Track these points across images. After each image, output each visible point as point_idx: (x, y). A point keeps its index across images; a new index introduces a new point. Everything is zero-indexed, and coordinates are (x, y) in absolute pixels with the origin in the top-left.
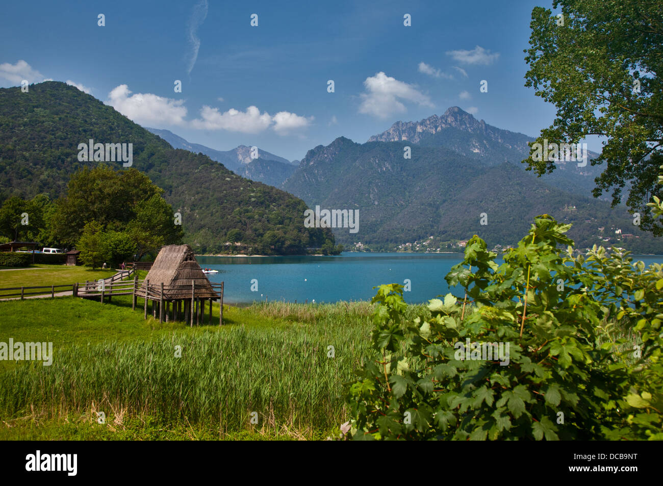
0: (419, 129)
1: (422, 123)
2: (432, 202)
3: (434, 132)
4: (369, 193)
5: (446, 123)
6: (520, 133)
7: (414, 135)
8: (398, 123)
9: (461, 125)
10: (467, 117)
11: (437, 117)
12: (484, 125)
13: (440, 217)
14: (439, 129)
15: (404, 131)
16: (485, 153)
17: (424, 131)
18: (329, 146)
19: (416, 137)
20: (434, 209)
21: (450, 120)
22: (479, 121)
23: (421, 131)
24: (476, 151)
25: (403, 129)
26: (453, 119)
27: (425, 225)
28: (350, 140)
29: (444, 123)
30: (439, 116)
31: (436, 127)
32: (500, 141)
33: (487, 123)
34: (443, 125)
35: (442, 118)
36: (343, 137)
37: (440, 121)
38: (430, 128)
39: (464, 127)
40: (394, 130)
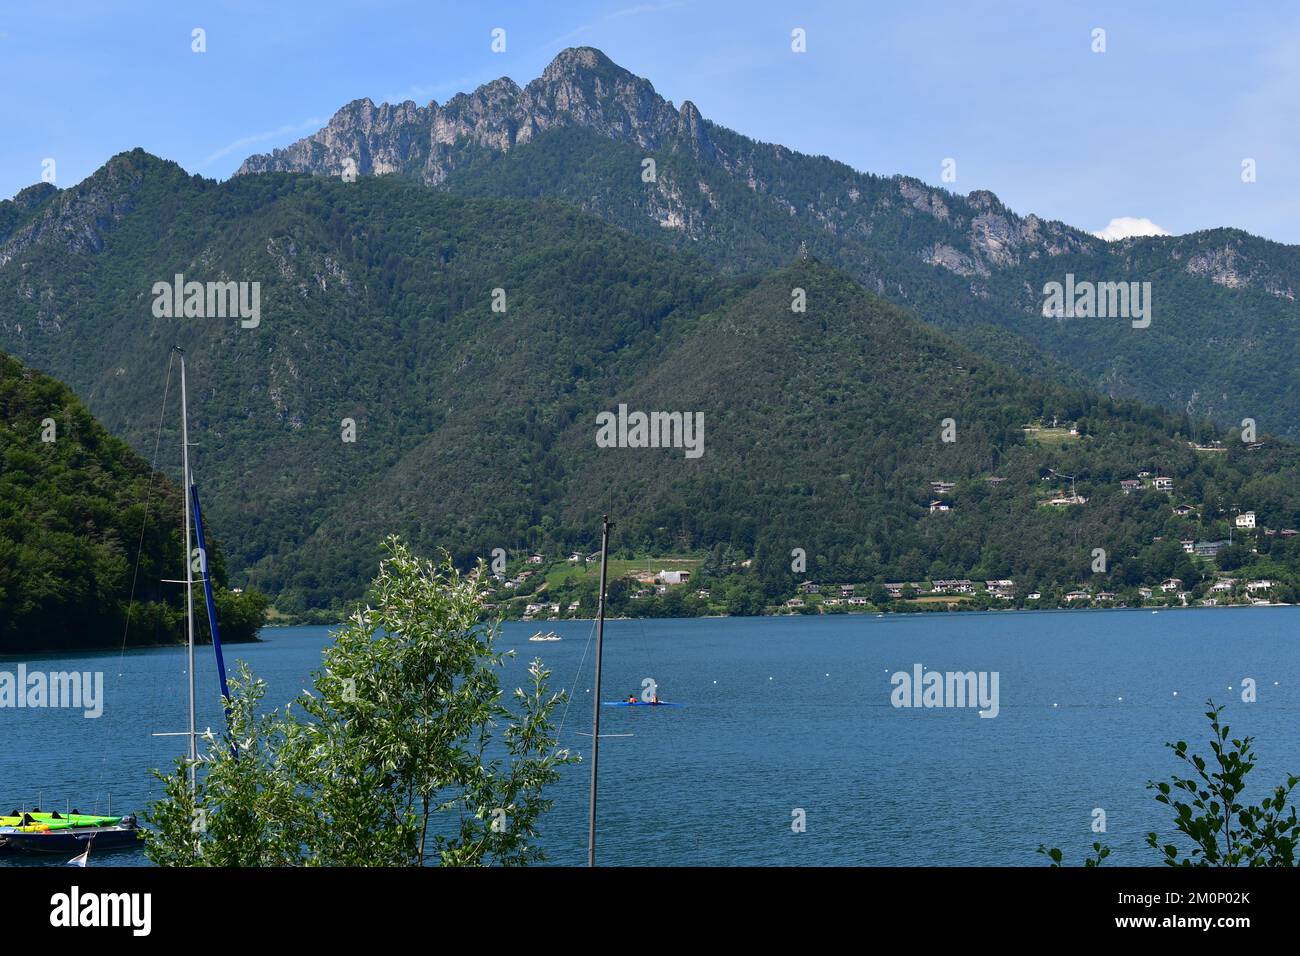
0: (444, 133)
1: (457, 109)
2: (524, 419)
3: (504, 143)
4: (264, 382)
5: (551, 111)
6: (825, 159)
7: (425, 156)
8: (355, 108)
9: (608, 119)
10: (630, 89)
11: (513, 88)
12: (693, 123)
13: (562, 473)
14: (524, 133)
15: (379, 141)
16: (707, 231)
17: (461, 141)
18: (83, 189)
19: (432, 162)
20: (537, 446)
21: (563, 99)
22: (678, 106)
23: (450, 141)
24: (673, 221)
25: (379, 131)
26: (579, 96)
27: (504, 511)
28: (170, 166)
29: (542, 111)
30: (522, 84)
31: (514, 127)
32: (753, 185)
33: (705, 117)
34: (541, 121)
35: (535, 88)
36: (139, 151)
37: (529, 102)
38: (490, 128)
39: (619, 127)
40: (340, 136)
